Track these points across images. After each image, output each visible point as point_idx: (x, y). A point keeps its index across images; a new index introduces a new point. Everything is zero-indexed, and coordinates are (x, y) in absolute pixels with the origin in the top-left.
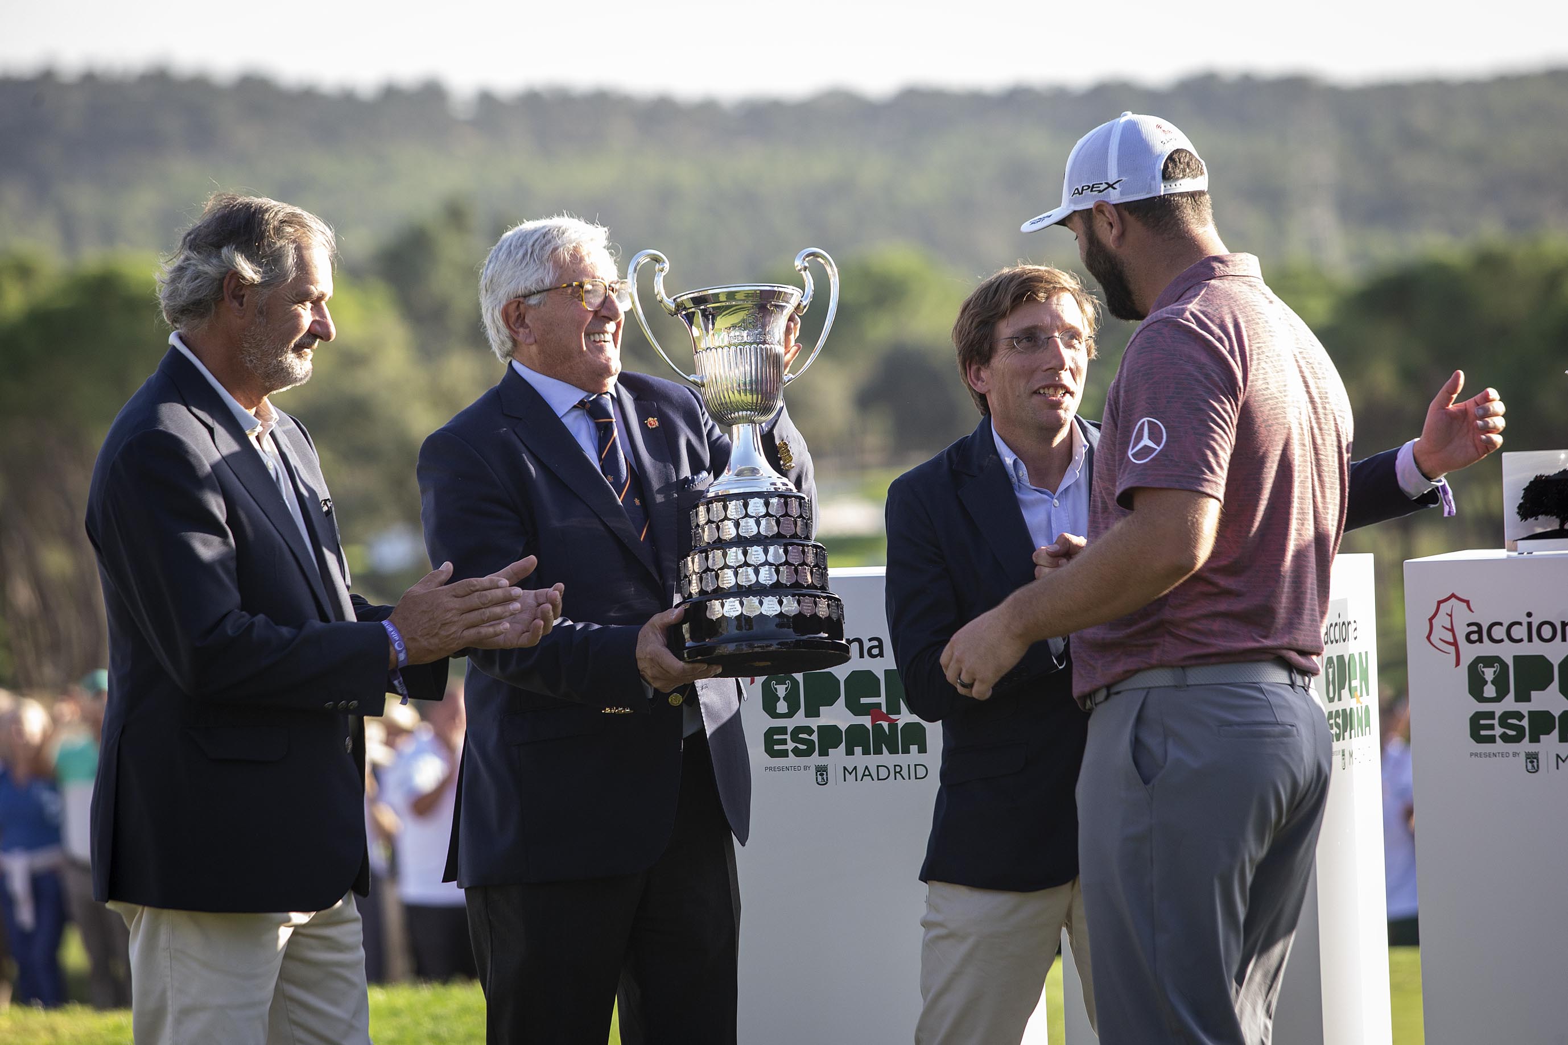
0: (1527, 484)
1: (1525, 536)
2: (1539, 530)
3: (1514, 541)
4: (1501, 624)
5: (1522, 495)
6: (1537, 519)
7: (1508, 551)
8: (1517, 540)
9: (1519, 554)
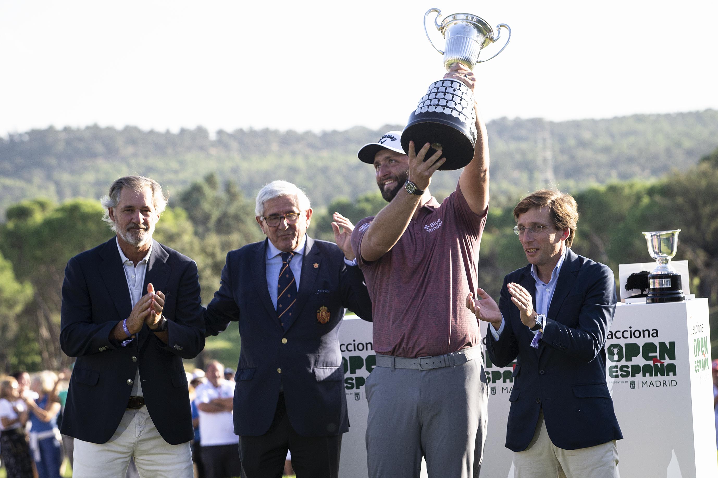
0: (629, 277)
1: (628, 297)
2: (633, 295)
3: (624, 299)
4: (620, 331)
5: (627, 281)
6: (632, 290)
7: (622, 303)
8: (625, 299)
9: (626, 304)
